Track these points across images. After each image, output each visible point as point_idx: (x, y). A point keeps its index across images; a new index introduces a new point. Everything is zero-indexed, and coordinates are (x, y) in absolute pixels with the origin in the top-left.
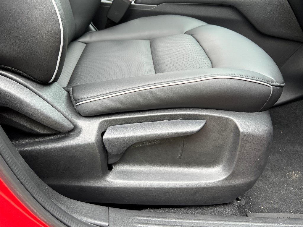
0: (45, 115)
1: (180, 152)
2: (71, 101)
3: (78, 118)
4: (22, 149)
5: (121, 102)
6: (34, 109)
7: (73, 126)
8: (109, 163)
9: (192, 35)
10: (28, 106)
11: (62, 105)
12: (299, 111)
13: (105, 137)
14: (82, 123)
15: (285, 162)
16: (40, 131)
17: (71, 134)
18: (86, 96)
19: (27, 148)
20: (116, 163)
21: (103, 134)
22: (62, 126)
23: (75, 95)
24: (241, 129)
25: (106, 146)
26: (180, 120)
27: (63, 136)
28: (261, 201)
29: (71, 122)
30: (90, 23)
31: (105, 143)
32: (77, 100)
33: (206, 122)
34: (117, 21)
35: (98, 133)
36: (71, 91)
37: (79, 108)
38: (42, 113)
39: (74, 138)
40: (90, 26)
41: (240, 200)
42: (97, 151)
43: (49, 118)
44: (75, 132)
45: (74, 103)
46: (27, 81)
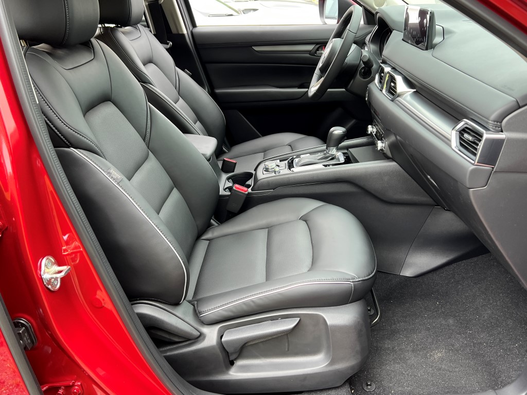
0: (179, 329)
1: (287, 345)
2: (196, 314)
3: (203, 327)
4: (165, 355)
5: (232, 311)
6: (171, 325)
7: (199, 334)
8: (231, 360)
9: (306, 221)
10: (167, 323)
11: (190, 319)
12: (458, 275)
13: (223, 339)
14: (205, 330)
15: (430, 340)
16: (177, 340)
17: (199, 339)
18: (206, 310)
19: (168, 354)
20: (236, 359)
21: (222, 337)
22: (191, 334)
23: (199, 309)
24: (329, 323)
25: (225, 346)
26: (280, 320)
27: (193, 341)
28: (394, 385)
29: (198, 331)
30: (211, 218)
31: (224, 344)
32: (200, 313)
33: (300, 320)
34: (236, 212)
35: (218, 336)
36: (196, 306)
37: (202, 319)
38: (177, 328)
39: (201, 342)
40: (212, 221)
41: (370, 385)
42: (218, 351)
43: (182, 330)
44: (201, 338)
45: (199, 315)
46: (165, 305)
